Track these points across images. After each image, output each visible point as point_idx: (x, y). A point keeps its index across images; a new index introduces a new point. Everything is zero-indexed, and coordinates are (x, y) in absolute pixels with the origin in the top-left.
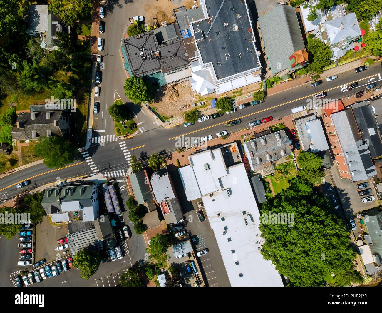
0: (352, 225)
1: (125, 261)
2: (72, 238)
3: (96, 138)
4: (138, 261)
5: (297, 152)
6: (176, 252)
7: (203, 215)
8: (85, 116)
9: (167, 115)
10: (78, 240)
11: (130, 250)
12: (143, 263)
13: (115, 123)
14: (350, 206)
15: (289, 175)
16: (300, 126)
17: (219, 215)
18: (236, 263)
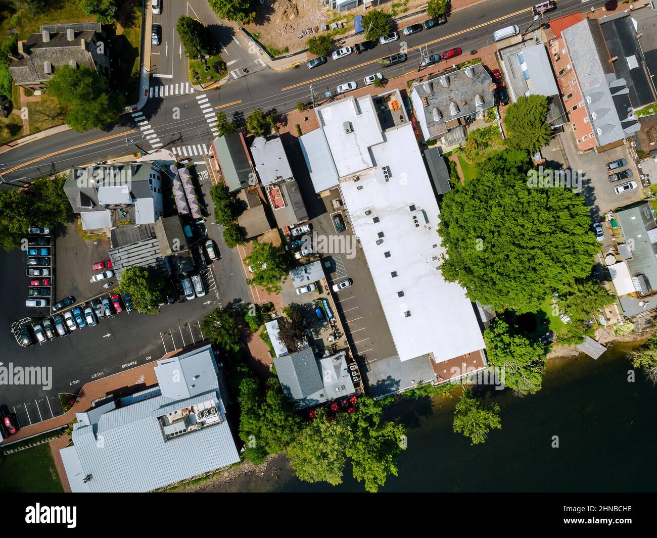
0: (598, 231)
1: (209, 302)
2: (118, 255)
3: (157, 88)
4: (232, 302)
5: (504, 108)
6: (296, 279)
7: (342, 221)
8: (137, 48)
9: (278, 46)
10: (129, 258)
11: (218, 282)
12: (240, 305)
13: (189, 61)
14: (594, 201)
15: (489, 149)
16: (509, 60)
17: (370, 212)
18: (399, 293)
